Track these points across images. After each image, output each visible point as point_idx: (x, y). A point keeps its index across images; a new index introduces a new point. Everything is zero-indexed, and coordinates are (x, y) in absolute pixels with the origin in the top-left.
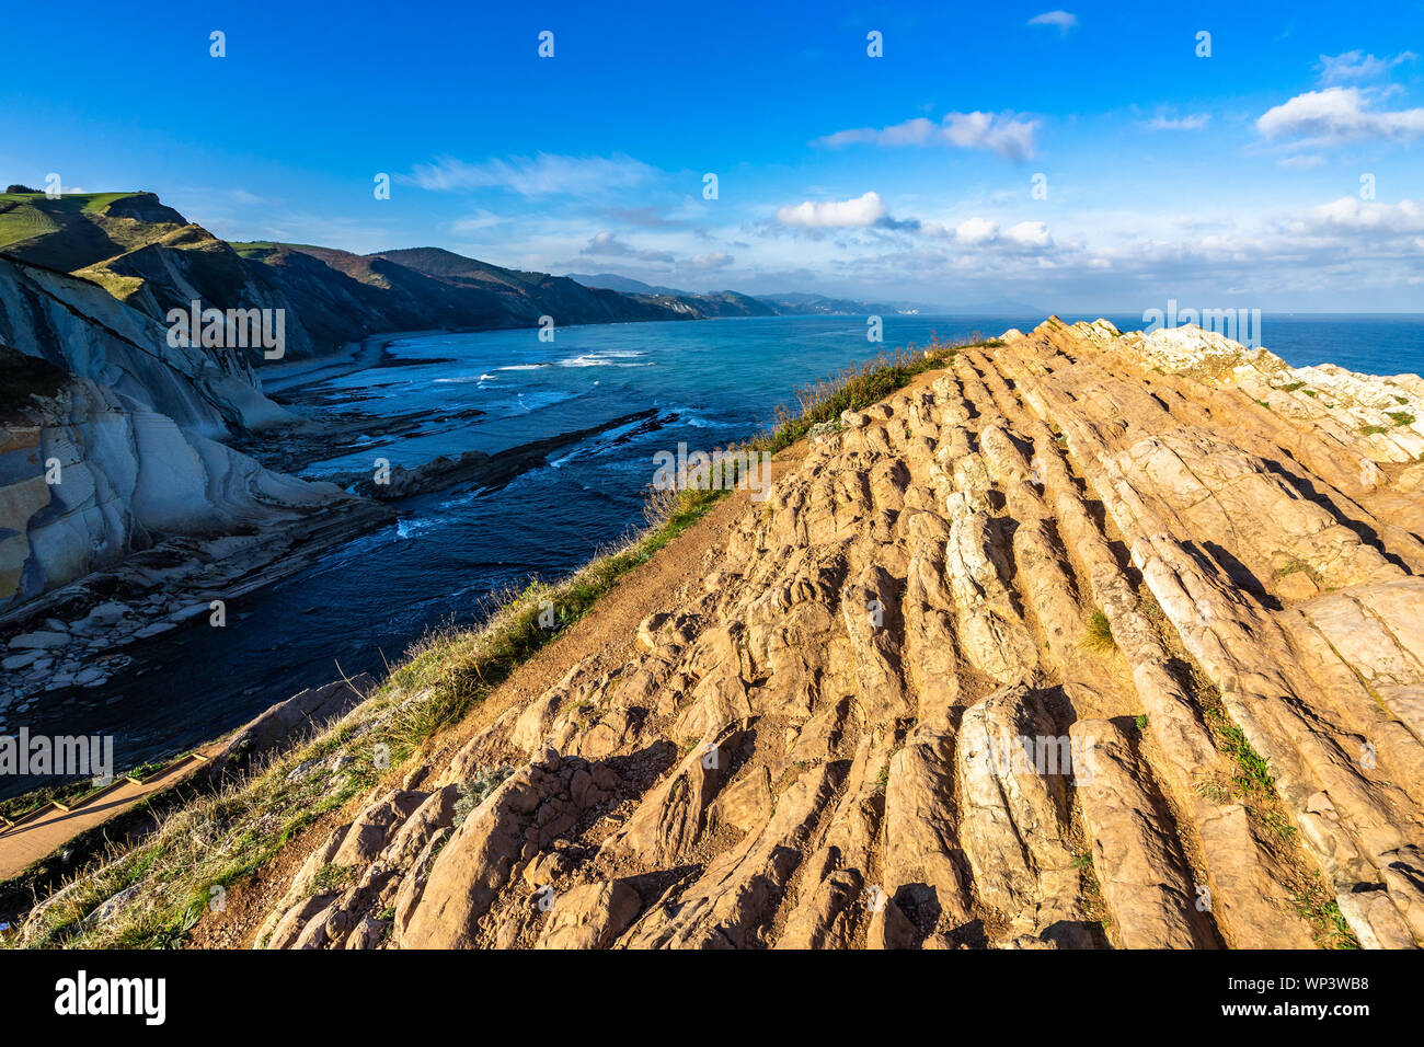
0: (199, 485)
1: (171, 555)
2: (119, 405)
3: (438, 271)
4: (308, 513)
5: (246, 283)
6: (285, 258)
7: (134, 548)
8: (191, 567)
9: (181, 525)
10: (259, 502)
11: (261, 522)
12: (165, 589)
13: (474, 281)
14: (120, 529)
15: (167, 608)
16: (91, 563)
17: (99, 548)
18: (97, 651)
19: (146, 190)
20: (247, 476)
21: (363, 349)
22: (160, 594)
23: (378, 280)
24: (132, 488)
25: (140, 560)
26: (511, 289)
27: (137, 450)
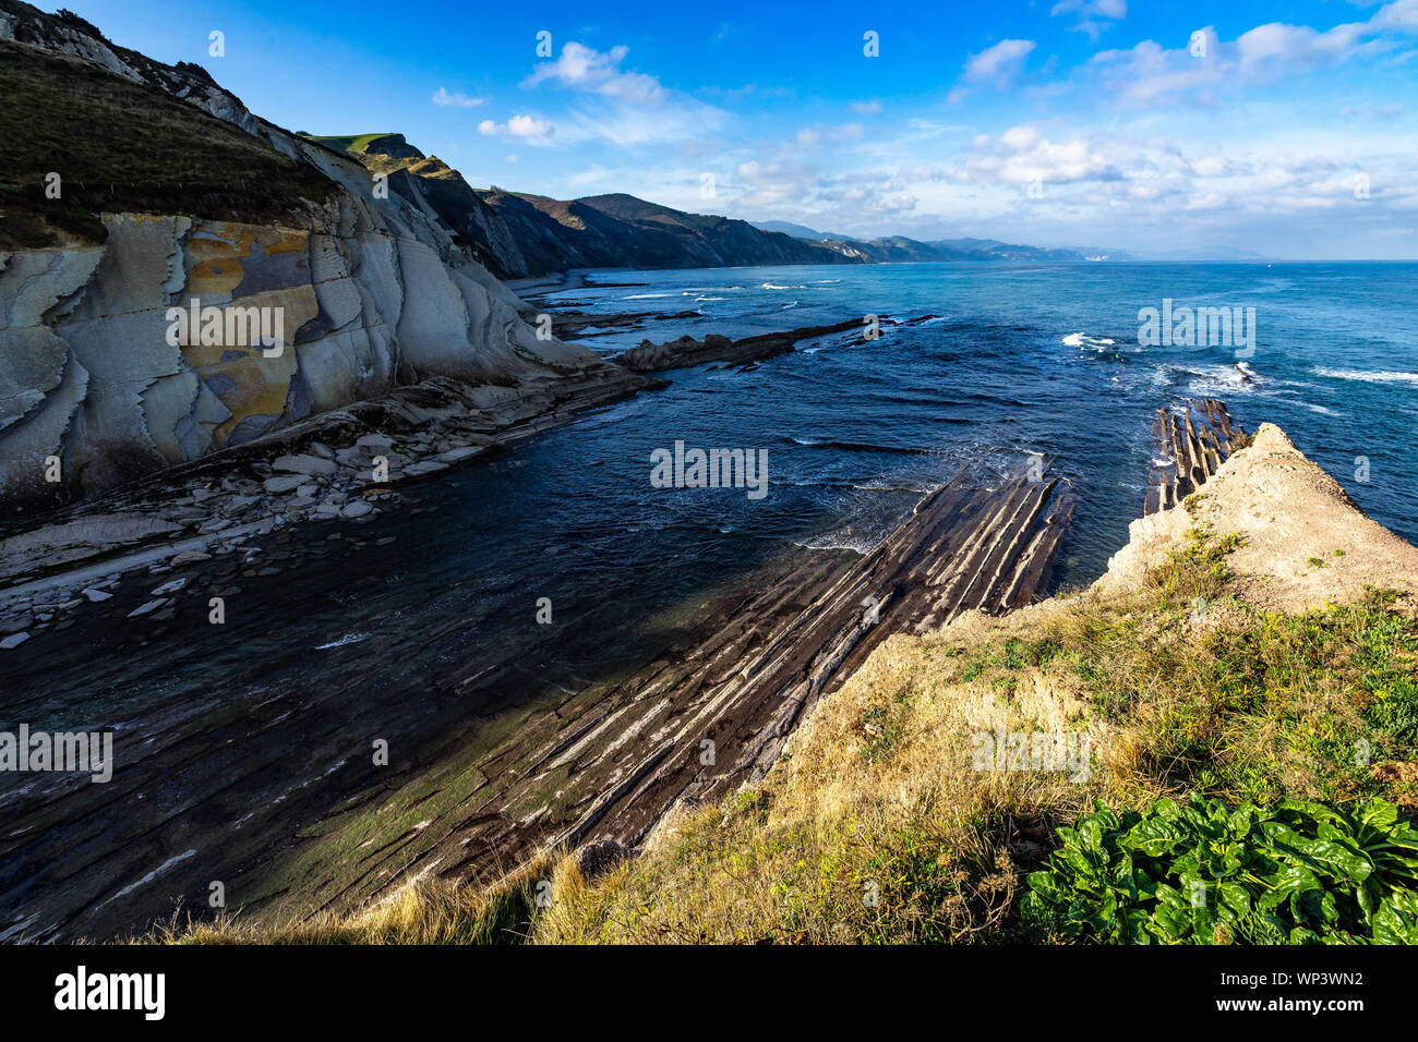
0: (461, 326)
1: (437, 395)
2: (384, 227)
3: (626, 215)
4: (565, 373)
5: (474, 207)
6: (500, 200)
7: (398, 381)
8: (456, 410)
9: (444, 365)
10: (518, 354)
11: (521, 376)
12: (432, 428)
13: (658, 224)
14: (386, 357)
15: (436, 448)
16: (357, 391)
17: (365, 375)
18: (364, 484)
19: (395, 132)
20: (505, 325)
21: (566, 276)
22: (428, 433)
23: (574, 222)
24: (397, 319)
25: (404, 395)
26: (689, 232)
27: (402, 278)
